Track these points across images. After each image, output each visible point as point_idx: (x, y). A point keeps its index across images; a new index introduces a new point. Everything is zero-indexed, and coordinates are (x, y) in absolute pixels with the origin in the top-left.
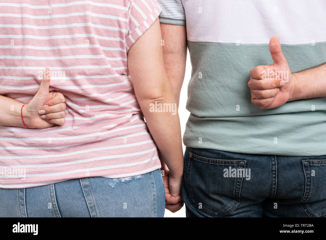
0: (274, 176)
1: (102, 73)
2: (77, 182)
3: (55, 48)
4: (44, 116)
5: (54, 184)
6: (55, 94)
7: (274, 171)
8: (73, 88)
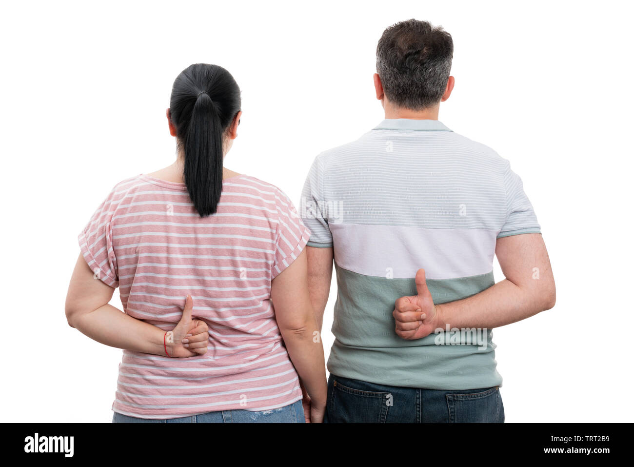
0: (418, 409)
1: (246, 305)
2: (219, 414)
3: (200, 278)
4: (187, 345)
5: (196, 416)
6: (197, 322)
7: (418, 404)
8: (216, 319)
